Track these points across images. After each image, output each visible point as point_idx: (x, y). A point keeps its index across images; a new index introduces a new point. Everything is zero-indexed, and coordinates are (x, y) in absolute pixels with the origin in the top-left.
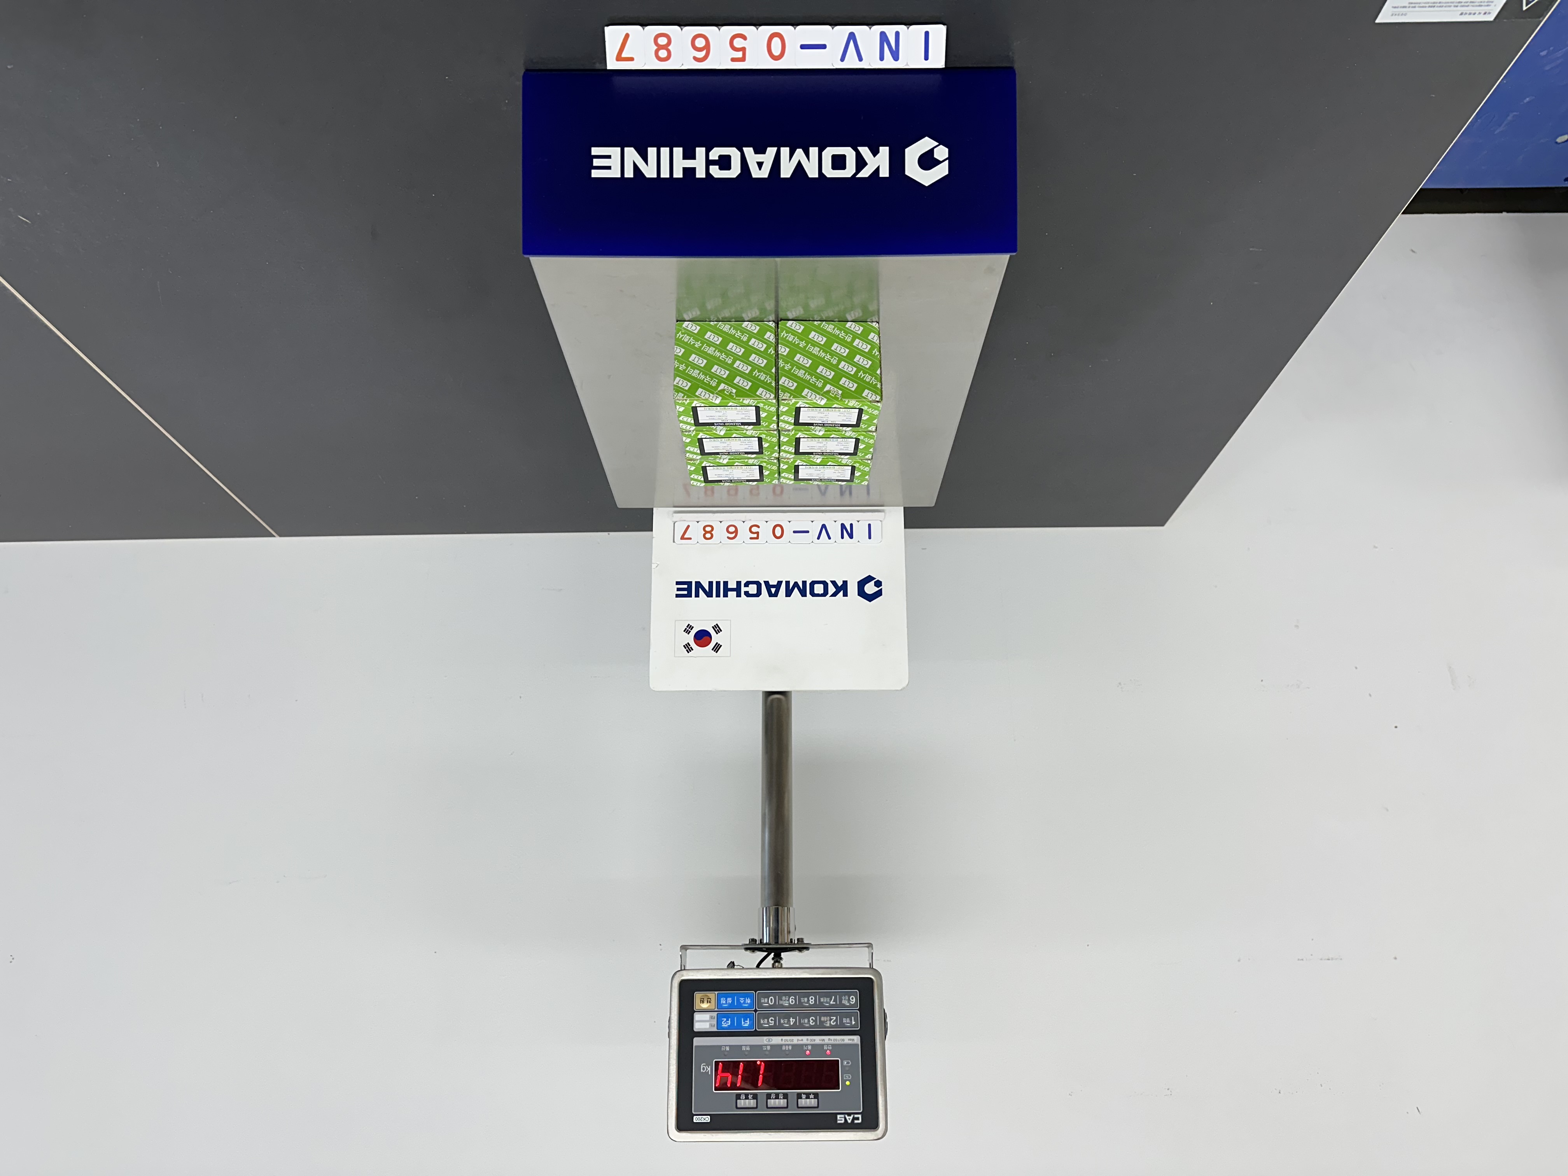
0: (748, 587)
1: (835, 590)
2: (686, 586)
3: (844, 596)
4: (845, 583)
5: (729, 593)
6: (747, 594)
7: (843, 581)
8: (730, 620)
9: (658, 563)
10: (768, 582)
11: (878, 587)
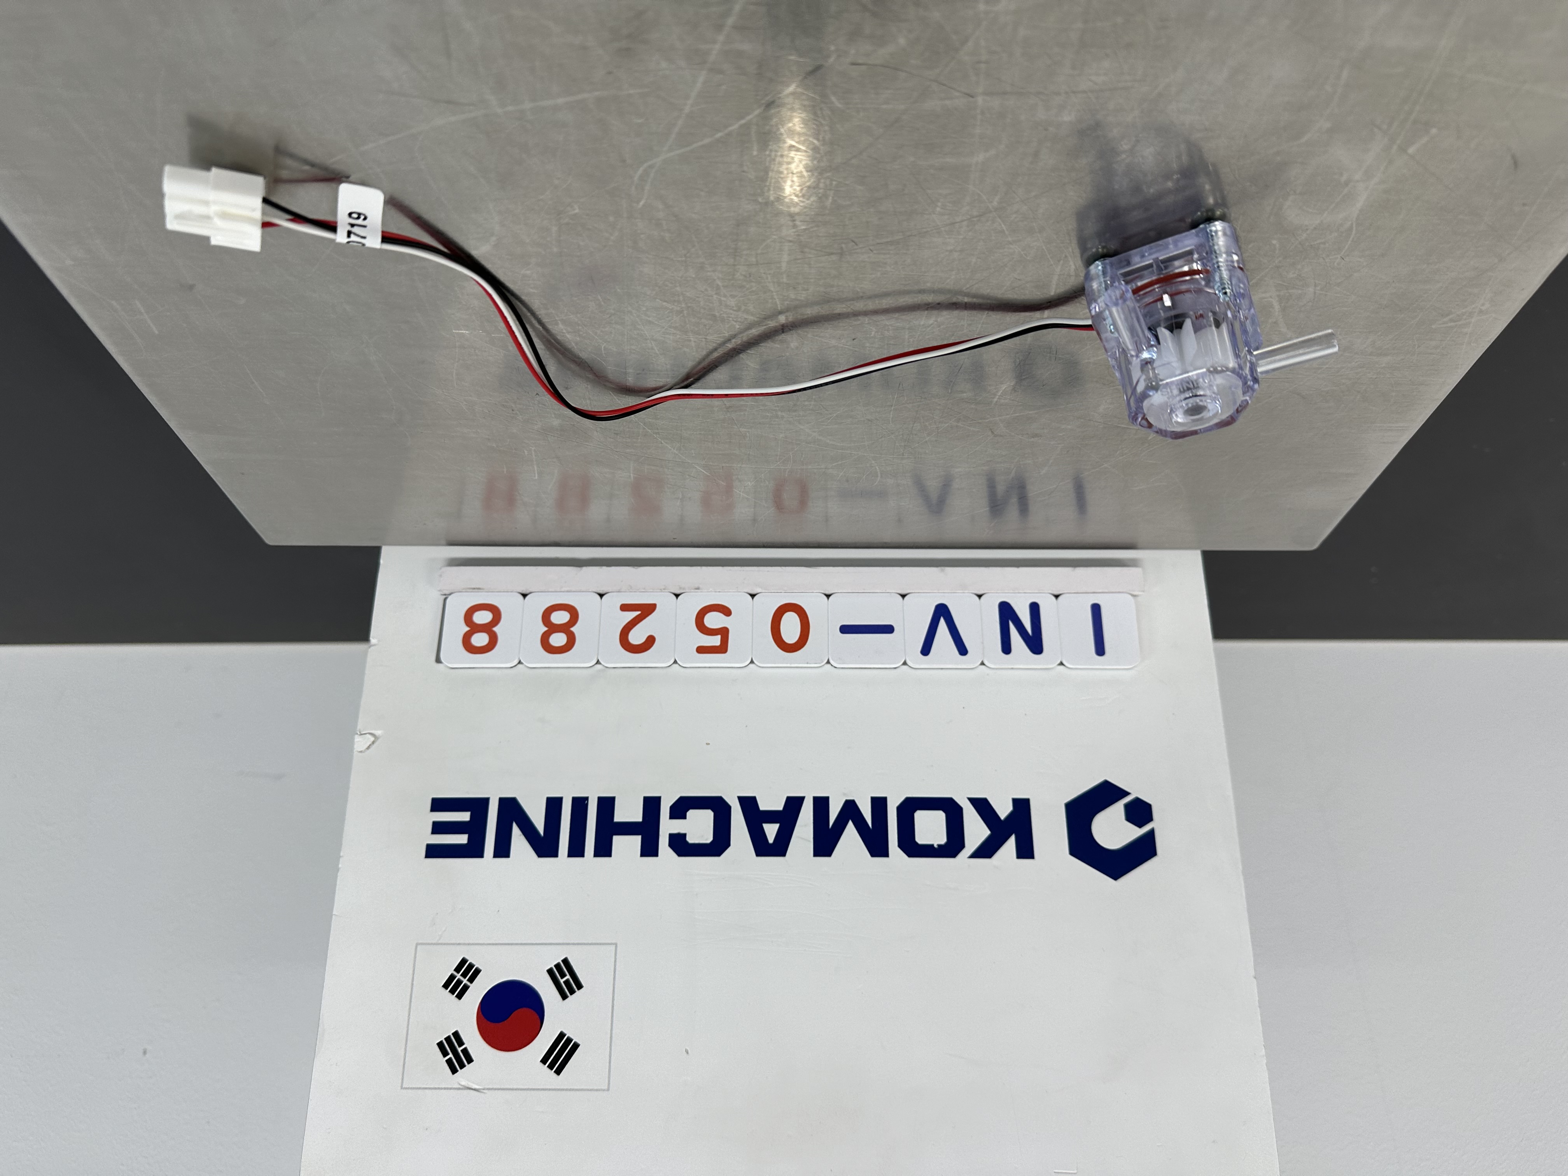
0: (684, 817)
1: (987, 832)
2: (464, 816)
3: (1019, 856)
4: (1022, 806)
5: (617, 839)
6: (680, 845)
7: (1016, 802)
8: (616, 945)
9: (378, 733)
10: (753, 800)
11: (1140, 826)
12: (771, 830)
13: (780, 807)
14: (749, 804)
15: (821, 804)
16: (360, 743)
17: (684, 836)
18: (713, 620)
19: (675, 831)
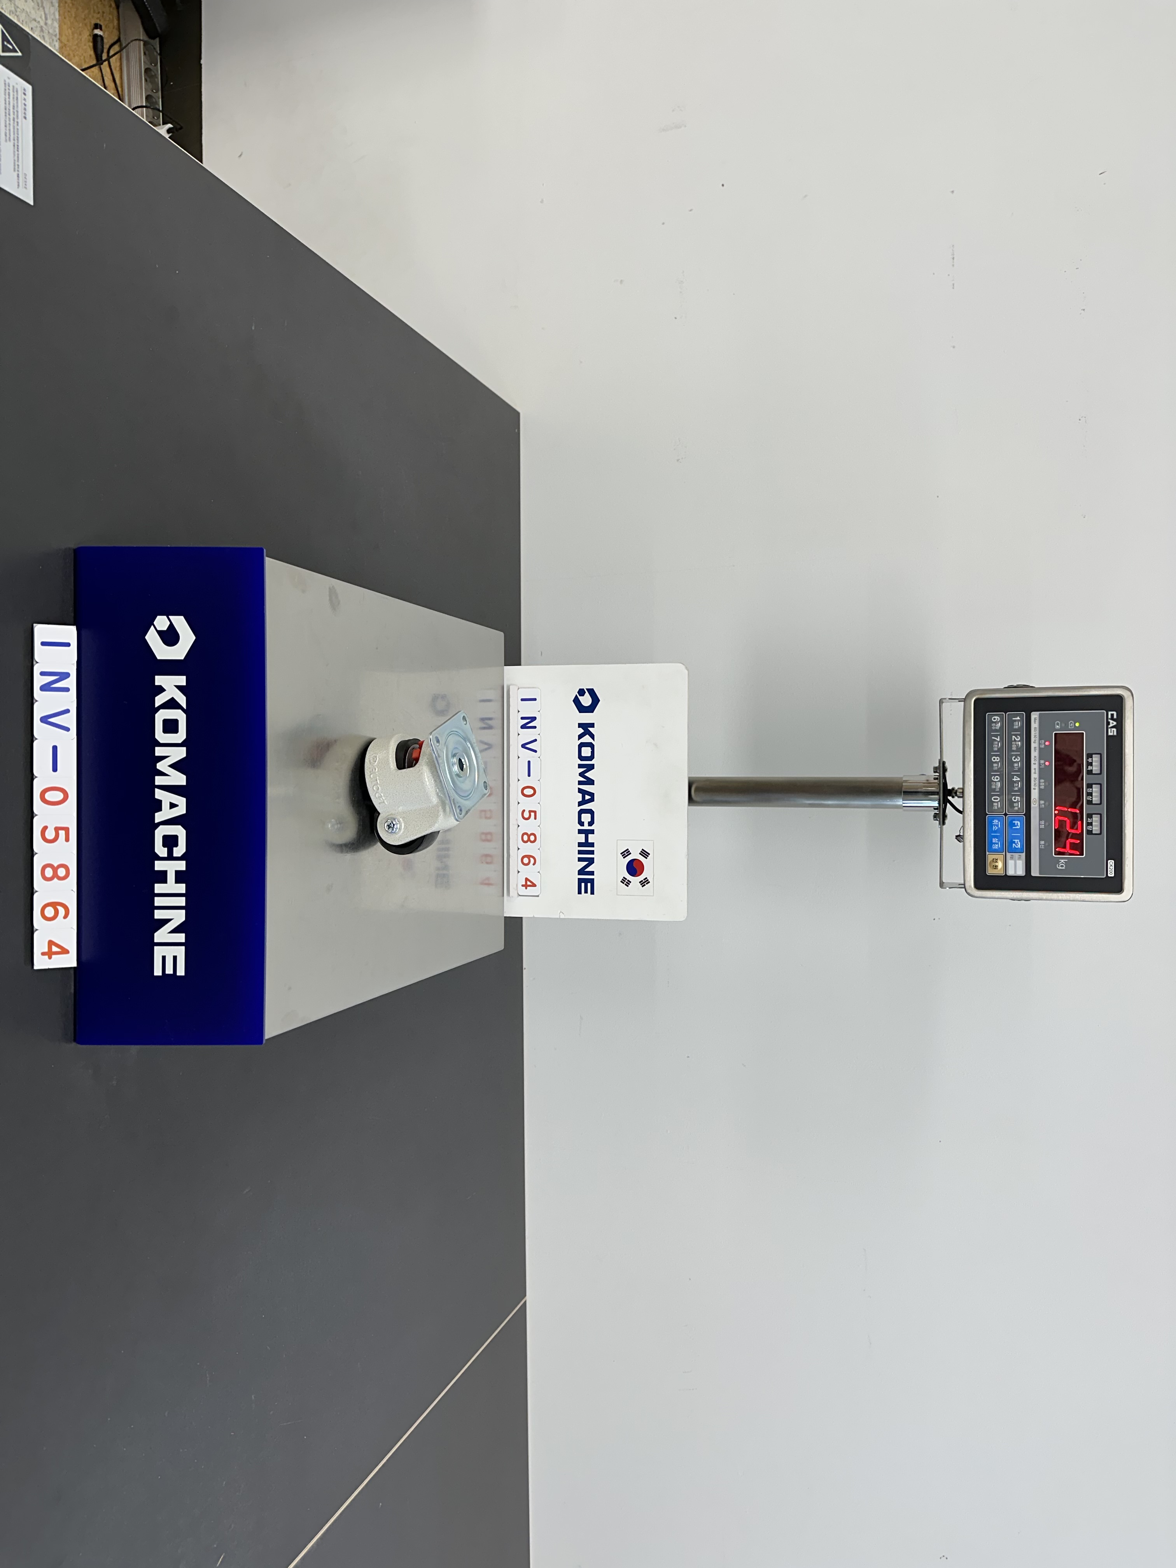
0: (584, 822)
1: (587, 736)
2: (583, 884)
8: (617, 840)
9: (559, 912)
10: (579, 802)
11: (585, 692)
12: (587, 797)
13: (581, 795)
14: (580, 804)
15: (580, 783)
16: (562, 916)
17: (589, 822)
18: (526, 815)
19: (587, 825)
